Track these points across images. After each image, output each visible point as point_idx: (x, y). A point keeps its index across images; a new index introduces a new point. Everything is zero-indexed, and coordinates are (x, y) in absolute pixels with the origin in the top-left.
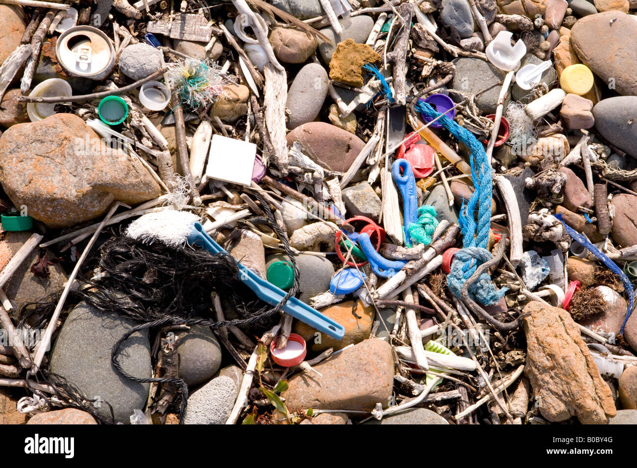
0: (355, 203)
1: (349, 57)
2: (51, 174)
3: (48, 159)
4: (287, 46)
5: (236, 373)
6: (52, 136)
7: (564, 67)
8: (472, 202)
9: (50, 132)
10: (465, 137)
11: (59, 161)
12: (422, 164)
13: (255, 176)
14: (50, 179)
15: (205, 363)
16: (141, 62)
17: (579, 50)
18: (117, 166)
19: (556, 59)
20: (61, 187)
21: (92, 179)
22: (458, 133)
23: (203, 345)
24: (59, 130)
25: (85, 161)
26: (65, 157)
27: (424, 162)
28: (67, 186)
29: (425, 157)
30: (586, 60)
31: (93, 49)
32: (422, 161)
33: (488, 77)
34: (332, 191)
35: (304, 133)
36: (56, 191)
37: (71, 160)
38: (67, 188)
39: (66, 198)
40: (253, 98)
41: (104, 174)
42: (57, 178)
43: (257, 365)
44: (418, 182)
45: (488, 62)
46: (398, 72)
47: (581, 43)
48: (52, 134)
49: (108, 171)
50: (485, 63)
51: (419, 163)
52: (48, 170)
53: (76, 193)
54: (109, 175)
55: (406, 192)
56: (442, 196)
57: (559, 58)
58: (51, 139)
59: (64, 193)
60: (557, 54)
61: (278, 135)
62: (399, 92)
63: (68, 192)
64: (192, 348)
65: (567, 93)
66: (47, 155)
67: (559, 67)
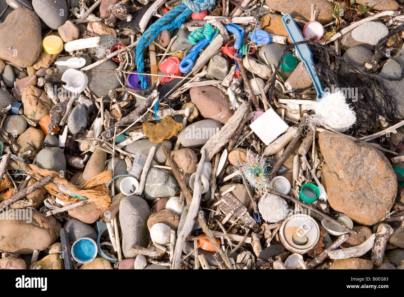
0: (226, 65)
1: (162, 131)
2: (374, 173)
3: (369, 182)
4: (191, 158)
5: (345, 40)
6: (358, 193)
7: (52, 55)
8: (168, 27)
9: (356, 196)
10: (141, 55)
11: (364, 177)
12: (172, 63)
13: (263, 112)
14: (377, 170)
15: (360, 49)
16: (278, 202)
17: (39, 52)
18: (341, 146)
19: (51, 62)
20: (374, 161)
21: (358, 150)
22: (142, 60)
23: (354, 56)
24: (351, 194)
25: (353, 164)
26: (360, 176)
27: (170, 63)
28: (372, 159)
29: (168, 64)
30: (41, 46)
31: (295, 231)
32: (170, 64)
33: (96, 77)
34: (231, 80)
35: (223, 110)
36: (378, 161)
37: (358, 172)
38: (373, 157)
39: (376, 153)
40: (229, 149)
41: (351, 147)
42: (373, 168)
43: (334, 34)
44: (181, 58)
45: (88, 85)
46: (143, 108)
47: (35, 53)
48: (357, 194)
49: (348, 147)
50: (90, 85)
51: (173, 64)
52: (374, 175)
53: (370, 151)
54: (349, 144)
55: (194, 55)
56: (177, 43)
57: (50, 61)
58: (359, 191)
59: (376, 156)
60: (49, 64)
61: (237, 118)
62: (152, 97)
63: (373, 155)
64: (361, 58)
65: (64, 43)
66: (368, 184)
67: (54, 57)
